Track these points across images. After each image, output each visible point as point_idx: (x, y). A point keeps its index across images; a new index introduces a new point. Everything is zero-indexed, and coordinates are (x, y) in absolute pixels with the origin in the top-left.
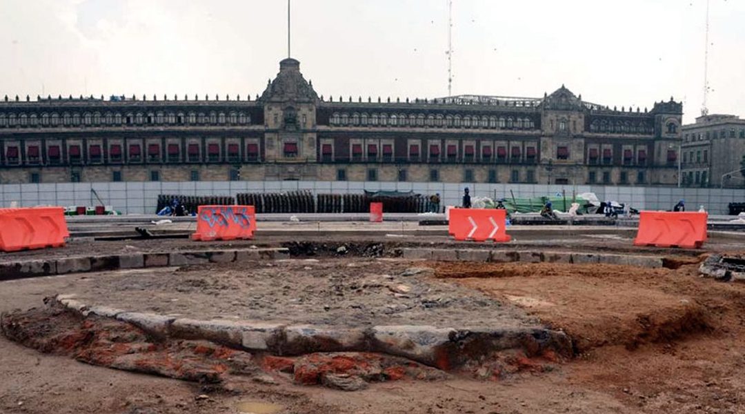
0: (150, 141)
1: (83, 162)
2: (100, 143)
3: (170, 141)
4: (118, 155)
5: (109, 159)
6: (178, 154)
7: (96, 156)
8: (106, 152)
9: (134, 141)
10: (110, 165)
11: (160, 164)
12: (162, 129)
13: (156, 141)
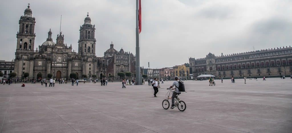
0: (266, 61)
1: (250, 68)
2: (254, 62)
3: (271, 60)
4: (259, 65)
5: (257, 66)
6: (274, 64)
7: (253, 66)
8: (255, 65)
9: (262, 61)
10: (257, 68)
11: (270, 67)
12: (269, 58)
13: (268, 61)
